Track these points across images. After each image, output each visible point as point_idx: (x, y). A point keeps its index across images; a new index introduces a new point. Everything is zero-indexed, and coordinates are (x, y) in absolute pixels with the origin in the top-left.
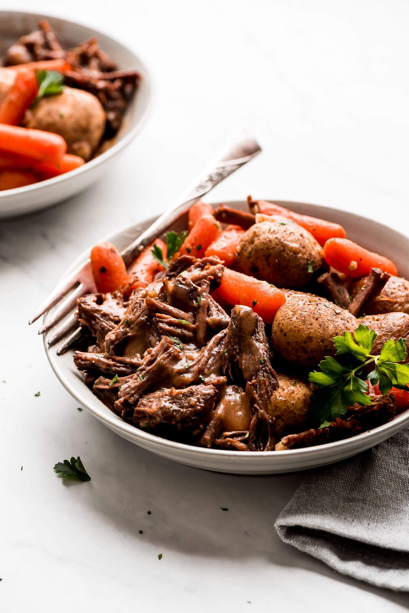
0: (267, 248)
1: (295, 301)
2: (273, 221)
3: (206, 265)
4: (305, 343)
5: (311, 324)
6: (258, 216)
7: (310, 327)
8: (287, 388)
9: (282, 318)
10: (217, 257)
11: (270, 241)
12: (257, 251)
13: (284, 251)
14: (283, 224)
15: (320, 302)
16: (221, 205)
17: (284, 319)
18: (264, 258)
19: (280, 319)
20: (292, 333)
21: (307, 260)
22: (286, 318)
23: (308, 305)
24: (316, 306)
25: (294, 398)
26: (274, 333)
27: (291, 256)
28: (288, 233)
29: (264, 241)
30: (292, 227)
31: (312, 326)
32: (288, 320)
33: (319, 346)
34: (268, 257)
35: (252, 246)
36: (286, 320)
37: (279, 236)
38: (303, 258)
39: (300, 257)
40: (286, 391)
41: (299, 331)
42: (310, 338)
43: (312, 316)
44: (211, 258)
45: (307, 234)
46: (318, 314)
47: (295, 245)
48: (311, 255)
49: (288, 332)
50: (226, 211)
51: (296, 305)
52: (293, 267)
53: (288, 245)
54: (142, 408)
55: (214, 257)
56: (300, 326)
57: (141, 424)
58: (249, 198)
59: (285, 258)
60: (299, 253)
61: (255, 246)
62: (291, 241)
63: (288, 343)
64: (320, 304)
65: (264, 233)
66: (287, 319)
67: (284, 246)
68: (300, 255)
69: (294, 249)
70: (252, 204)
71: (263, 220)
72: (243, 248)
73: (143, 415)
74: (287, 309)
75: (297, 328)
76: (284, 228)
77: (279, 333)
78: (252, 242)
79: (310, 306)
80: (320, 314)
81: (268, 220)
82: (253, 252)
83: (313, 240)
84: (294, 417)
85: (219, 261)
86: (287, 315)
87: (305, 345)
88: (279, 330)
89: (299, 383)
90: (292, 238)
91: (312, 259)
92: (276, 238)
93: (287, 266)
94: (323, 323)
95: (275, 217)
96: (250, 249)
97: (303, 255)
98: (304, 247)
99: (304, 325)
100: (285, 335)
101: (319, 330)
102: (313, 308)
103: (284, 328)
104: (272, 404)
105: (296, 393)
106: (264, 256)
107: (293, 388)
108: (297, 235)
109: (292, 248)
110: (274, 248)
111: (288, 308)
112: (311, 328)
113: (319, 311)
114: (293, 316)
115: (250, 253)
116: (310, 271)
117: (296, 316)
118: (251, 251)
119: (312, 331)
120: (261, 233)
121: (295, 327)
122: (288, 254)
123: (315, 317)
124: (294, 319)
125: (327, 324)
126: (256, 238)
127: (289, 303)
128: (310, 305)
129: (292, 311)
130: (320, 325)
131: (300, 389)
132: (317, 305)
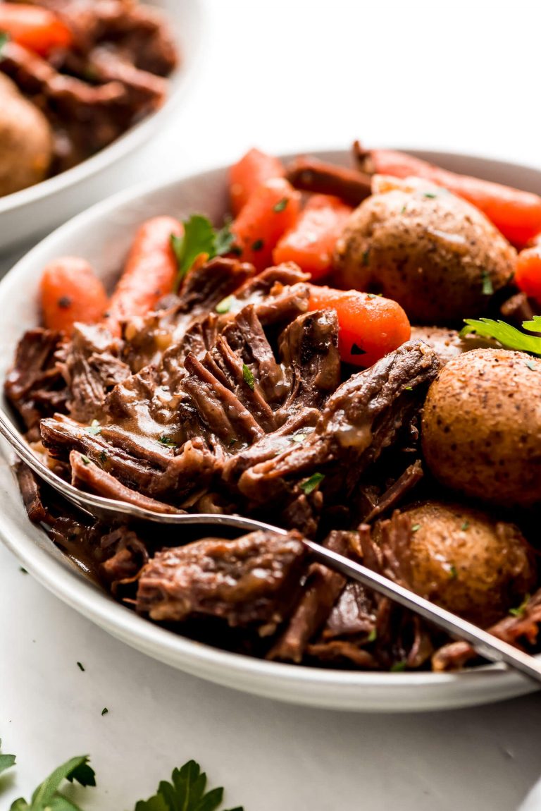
0: (402, 246)
1: (466, 360)
2: (408, 190)
3: (272, 285)
4: (488, 444)
5: (499, 406)
6: (377, 182)
7: (496, 411)
8: (451, 536)
9: (441, 395)
10: (294, 266)
11: (407, 231)
12: (379, 251)
13: (434, 250)
14: (430, 197)
15: (517, 360)
16: (301, 156)
17: (444, 398)
18: (394, 266)
19: (437, 397)
20: (460, 426)
21: (481, 268)
22: (448, 395)
23: (493, 366)
24: (509, 370)
25: (465, 557)
26: (424, 426)
27: (450, 260)
28: (441, 213)
29: (394, 231)
30: (449, 203)
31: (501, 410)
32: (453, 399)
33: (516, 450)
34: (402, 263)
35: (370, 240)
36: (448, 400)
37: (423, 220)
38: (471, 265)
39: (467, 263)
40: (448, 542)
41: (475, 420)
42: (497, 435)
43: (500, 388)
44: (282, 268)
45: (477, 217)
46: (514, 384)
47: (457, 239)
48: (487, 258)
49: (451, 424)
50: (312, 171)
51: (469, 367)
52: (454, 284)
53: (442, 239)
54: (154, 580)
55: (289, 266)
56: (476, 410)
57: (154, 614)
58: (356, 145)
59: (436, 264)
60: (464, 255)
61: (377, 240)
62: (447, 231)
63: (454, 447)
64: (517, 363)
65: (393, 214)
66: (449, 397)
67: (434, 241)
68: (466, 259)
69: (454, 248)
70: (361, 156)
71: (388, 188)
72: (351, 245)
73: (158, 594)
74: (450, 377)
75: (471, 415)
76: (431, 205)
77: (434, 427)
78: (369, 233)
79: (497, 370)
80: (517, 385)
81: (397, 188)
82: (372, 254)
83: (490, 228)
84: (467, 595)
85: (299, 274)
86: (450, 388)
87: (489, 449)
88: (435, 420)
89: (475, 524)
90: (449, 224)
91: (490, 268)
92: (419, 225)
93: (441, 280)
94: (524, 402)
95: (412, 182)
96: (364, 247)
97: (473, 258)
98: (473, 243)
99: (484, 408)
100: (447, 430)
101: (516, 418)
102: (503, 374)
103: (444, 415)
104: (422, 569)
105: (469, 544)
106: (394, 260)
107: (462, 535)
108: (460, 218)
109: (451, 244)
110: (413, 245)
111: (453, 374)
112: (500, 414)
113: (516, 379)
114: (462, 391)
115: (366, 256)
116: (487, 290)
117: (468, 390)
118: (369, 251)
119: (501, 419)
120: (387, 214)
121: (467, 413)
122: (442, 257)
123: (508, 392)
124: (465, 396)
125: (531, 405)
126: (376, 226)
127: (454, 364)
128: (496, 366)
129: (459, 380)
130: (518, 408)
131: (477, 537)
132: (511, 366)
